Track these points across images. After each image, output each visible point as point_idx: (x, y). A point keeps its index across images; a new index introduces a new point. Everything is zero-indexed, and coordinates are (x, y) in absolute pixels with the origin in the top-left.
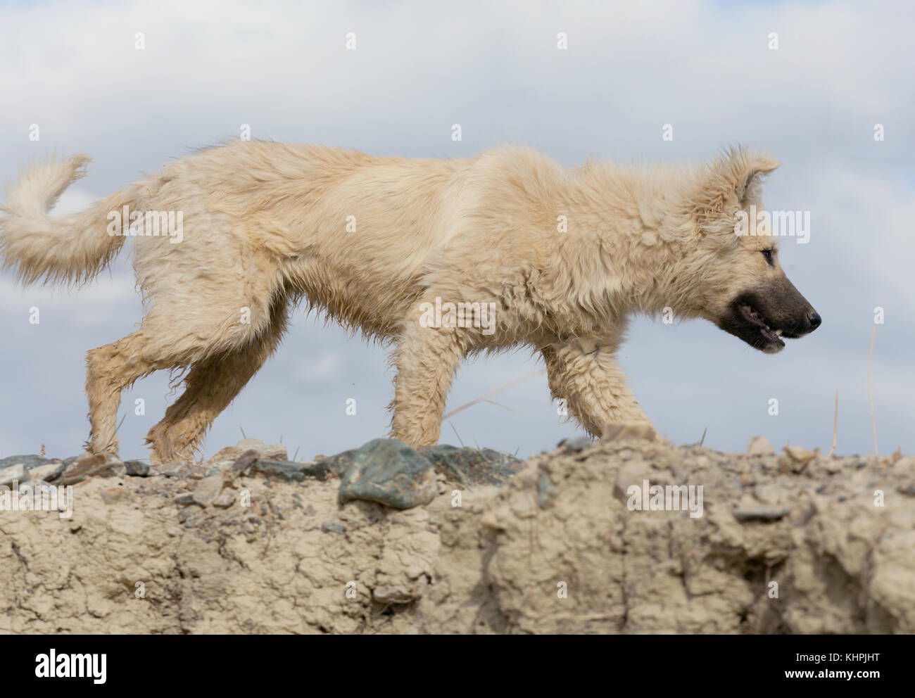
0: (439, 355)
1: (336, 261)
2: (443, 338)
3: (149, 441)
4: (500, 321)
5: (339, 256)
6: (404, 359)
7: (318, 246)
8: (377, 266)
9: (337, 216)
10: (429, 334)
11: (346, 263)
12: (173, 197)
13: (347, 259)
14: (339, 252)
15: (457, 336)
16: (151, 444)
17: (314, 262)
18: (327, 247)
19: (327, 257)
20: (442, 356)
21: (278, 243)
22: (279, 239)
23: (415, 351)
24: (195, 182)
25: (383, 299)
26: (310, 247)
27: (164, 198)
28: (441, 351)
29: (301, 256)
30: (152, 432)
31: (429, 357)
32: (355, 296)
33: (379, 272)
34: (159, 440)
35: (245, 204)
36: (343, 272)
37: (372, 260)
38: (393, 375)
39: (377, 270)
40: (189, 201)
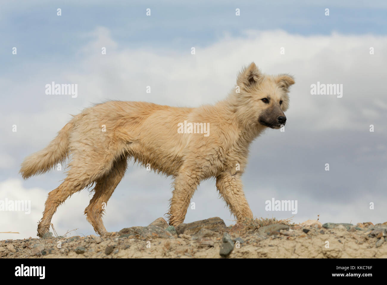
0: (191, 186)
1: (147, 145)
2: (192, 180)
3: (86, 213)
4: (211, 170)
5: (148, 144)
6: (178, 186)
7: (140, 140)
8: (162, 149)
9: (147, 130)
10: (187, 178)
11: (151, 146)
12: (87, 121)
13: (151, 145)
14: (148, 142)
15: (197, 179)
16: (86, 214)
17: (138, 145)
18: (144, 140)
19: (144, 144)
20: (192, 187)
21: (125, 137)
22: (126, 135)
23: (182, 184)
24: (96, 116)
25: (164, 160)
26: (138, 140)
27: (84, 121)
28: (191, 184)
29: (134, 142)
30: (86, 210)
31: (187, 187)
32: (153, 158)
33: (163, 151)
34: (89, 212)
35: (114, 124)
36: (149, 150)
37: (160, 146)
38: (172, 190)
39: (163, 150)
40: (94, 123)
